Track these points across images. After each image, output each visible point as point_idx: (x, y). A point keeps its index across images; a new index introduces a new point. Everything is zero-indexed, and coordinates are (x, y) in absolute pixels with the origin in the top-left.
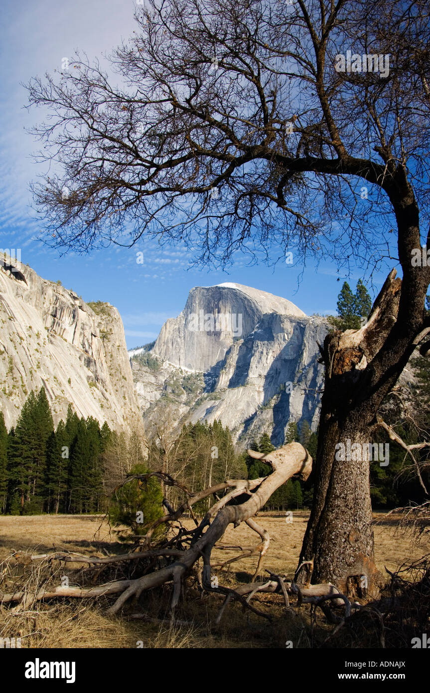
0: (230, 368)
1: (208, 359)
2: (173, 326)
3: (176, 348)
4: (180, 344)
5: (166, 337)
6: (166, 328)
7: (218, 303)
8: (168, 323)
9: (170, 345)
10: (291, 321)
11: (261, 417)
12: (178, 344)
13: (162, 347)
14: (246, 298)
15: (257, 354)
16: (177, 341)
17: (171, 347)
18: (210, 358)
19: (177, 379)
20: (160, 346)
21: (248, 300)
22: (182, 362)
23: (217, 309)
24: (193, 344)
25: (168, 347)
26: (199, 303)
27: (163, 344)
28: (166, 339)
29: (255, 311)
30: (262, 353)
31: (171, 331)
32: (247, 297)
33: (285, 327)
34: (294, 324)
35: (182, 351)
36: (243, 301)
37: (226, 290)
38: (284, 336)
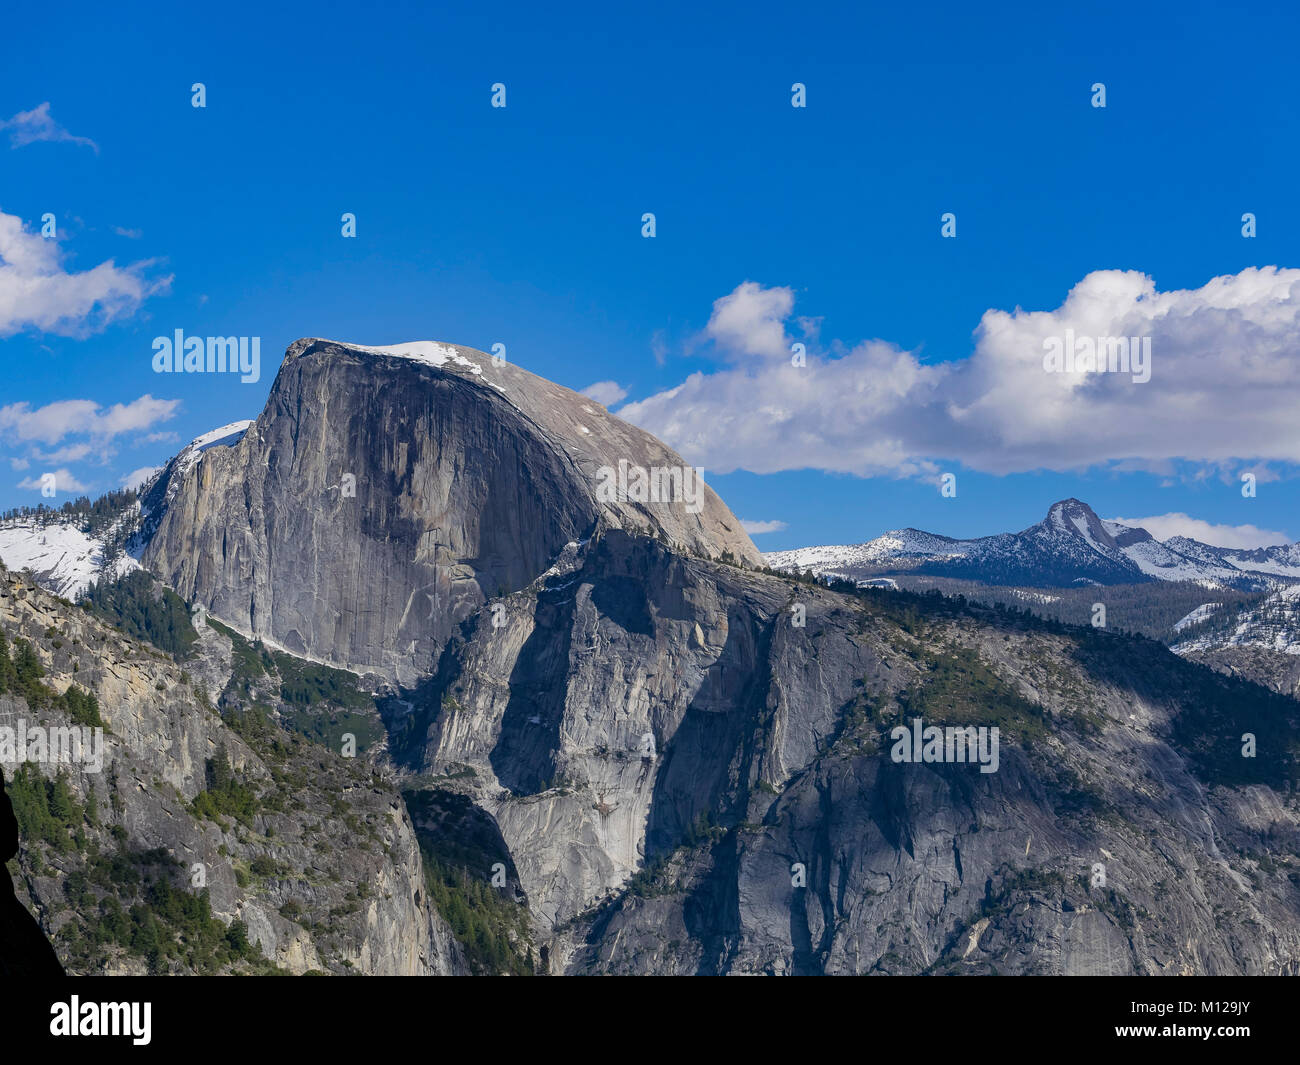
0: (476, 692)
1: (367, 623)
2: (225, 476)
3: (238, 563)
4: (254, 547)
5: (202, 519)
6: (200, 485)
7: (412, 423)
8: (209, 467)
9: (216, 551)
10: (721, 590)
11: (638, 922)
12: (245, 548)
13: (184, 554)
14: (527, 434)
15: (589, 671)
16: (242, 539)
17: (218, 558)
18: (375, 620)
19: (260, 696)
20: (178, 549)
21: (538, 446)
22: (262, 619)
23: (404, 446)
24: (304, 557)
25: (206, 556)
26: (333, 406)
27: (186, 545)
28: (200, 526)
29: (566, 490)
30: (608, 671)
31: (220, 495)
32: (533, 430)
33: (697, 603)
34: (731, 600)
35: (261, 577)
36: (516, 446)
37: (445, 383)
38: (693, 631)
